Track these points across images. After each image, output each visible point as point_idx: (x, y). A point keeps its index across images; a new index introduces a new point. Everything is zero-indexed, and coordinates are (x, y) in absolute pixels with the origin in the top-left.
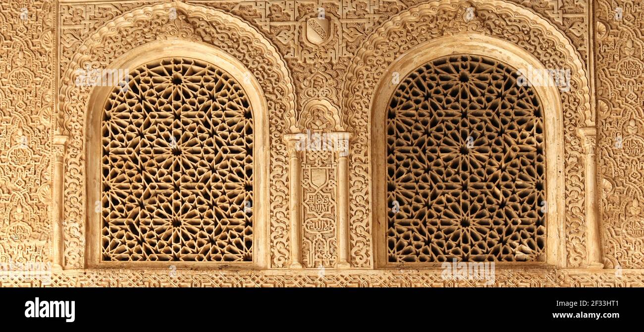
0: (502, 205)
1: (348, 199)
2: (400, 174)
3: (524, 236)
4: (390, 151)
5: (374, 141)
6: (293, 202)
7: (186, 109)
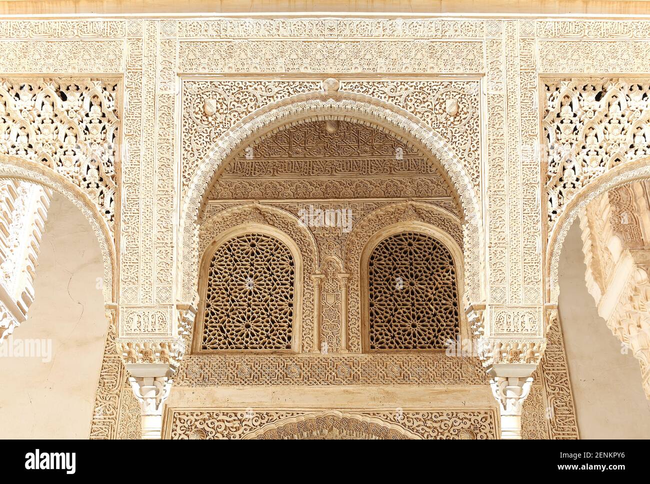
0: (435, 315)
1: (347, 312)
2: (376, 297)
3: (448, 333)
4: (371, 284)
5: (362, 278)
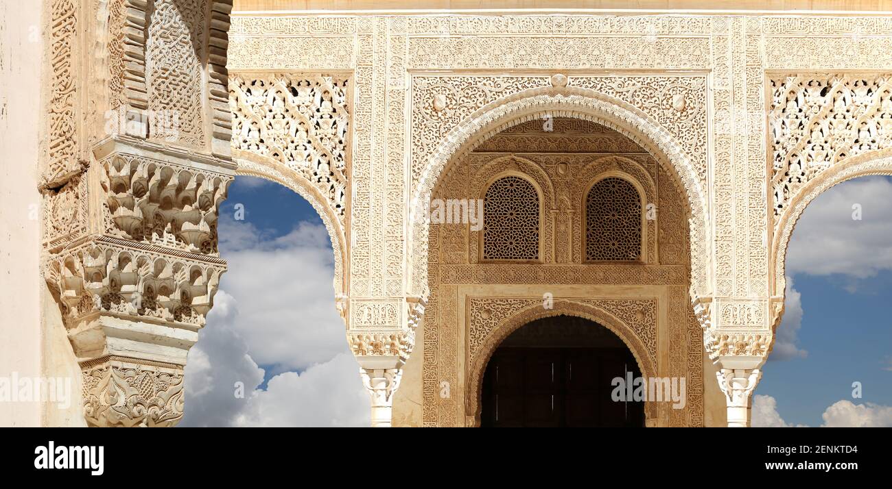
6: (553, 237)
7: (515, 197)
